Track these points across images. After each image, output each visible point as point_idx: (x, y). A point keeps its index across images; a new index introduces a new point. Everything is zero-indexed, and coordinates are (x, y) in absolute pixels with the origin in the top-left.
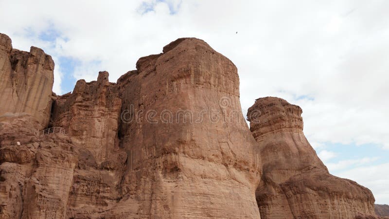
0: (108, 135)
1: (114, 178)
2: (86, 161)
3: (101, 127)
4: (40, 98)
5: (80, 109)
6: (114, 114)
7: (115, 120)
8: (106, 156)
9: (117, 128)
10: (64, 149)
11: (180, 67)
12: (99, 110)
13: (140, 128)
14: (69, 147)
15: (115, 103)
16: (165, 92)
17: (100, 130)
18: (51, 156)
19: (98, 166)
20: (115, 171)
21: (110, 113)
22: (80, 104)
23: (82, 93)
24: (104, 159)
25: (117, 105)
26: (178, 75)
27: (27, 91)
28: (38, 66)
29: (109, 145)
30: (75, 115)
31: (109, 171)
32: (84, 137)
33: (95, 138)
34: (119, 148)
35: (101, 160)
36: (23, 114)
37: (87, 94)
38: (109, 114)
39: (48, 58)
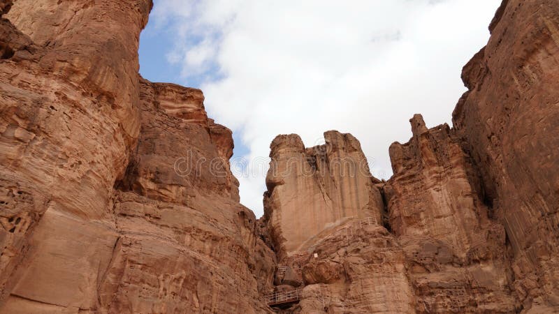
0: (459, 207)
1: (495, 275)
2: (436, 257)
3: (444, 199)
4: (357, 191)
5: (403, 184)
6: (455, 170)
7: (462, 179)
8: (470, 241)
9: (470, 190)
10: (379, 247)
11: (522, 36)
12: (430, 174)
13: (504, 175)
14: (385, 242)
15: (450, 153)
16: (517, 93)
17: (445, 202)
18: (363, 261)
19: (464, 260)
20: (491, 261)
21: (449, 171)
22: (401, 177)
23: (401, 161)
24: (468, 246)
25: (454, 154)
26: (525, 50)
27: (339, 188)
28: (338, 153)
29: (467, 221)
30: (400, 195)
31: (481, 265)
32: (423, 222)
33: (442, 219)
34: (489, 221)
35: (464, 250)
36: (345, 219)
37: (409, 159)
38: (448, 173)
39: (346, 137)
